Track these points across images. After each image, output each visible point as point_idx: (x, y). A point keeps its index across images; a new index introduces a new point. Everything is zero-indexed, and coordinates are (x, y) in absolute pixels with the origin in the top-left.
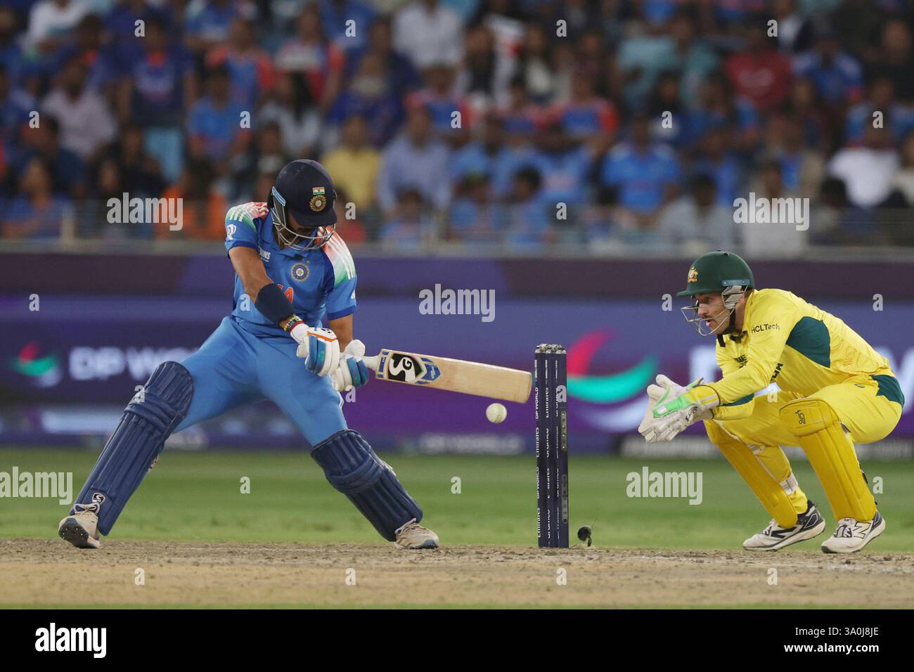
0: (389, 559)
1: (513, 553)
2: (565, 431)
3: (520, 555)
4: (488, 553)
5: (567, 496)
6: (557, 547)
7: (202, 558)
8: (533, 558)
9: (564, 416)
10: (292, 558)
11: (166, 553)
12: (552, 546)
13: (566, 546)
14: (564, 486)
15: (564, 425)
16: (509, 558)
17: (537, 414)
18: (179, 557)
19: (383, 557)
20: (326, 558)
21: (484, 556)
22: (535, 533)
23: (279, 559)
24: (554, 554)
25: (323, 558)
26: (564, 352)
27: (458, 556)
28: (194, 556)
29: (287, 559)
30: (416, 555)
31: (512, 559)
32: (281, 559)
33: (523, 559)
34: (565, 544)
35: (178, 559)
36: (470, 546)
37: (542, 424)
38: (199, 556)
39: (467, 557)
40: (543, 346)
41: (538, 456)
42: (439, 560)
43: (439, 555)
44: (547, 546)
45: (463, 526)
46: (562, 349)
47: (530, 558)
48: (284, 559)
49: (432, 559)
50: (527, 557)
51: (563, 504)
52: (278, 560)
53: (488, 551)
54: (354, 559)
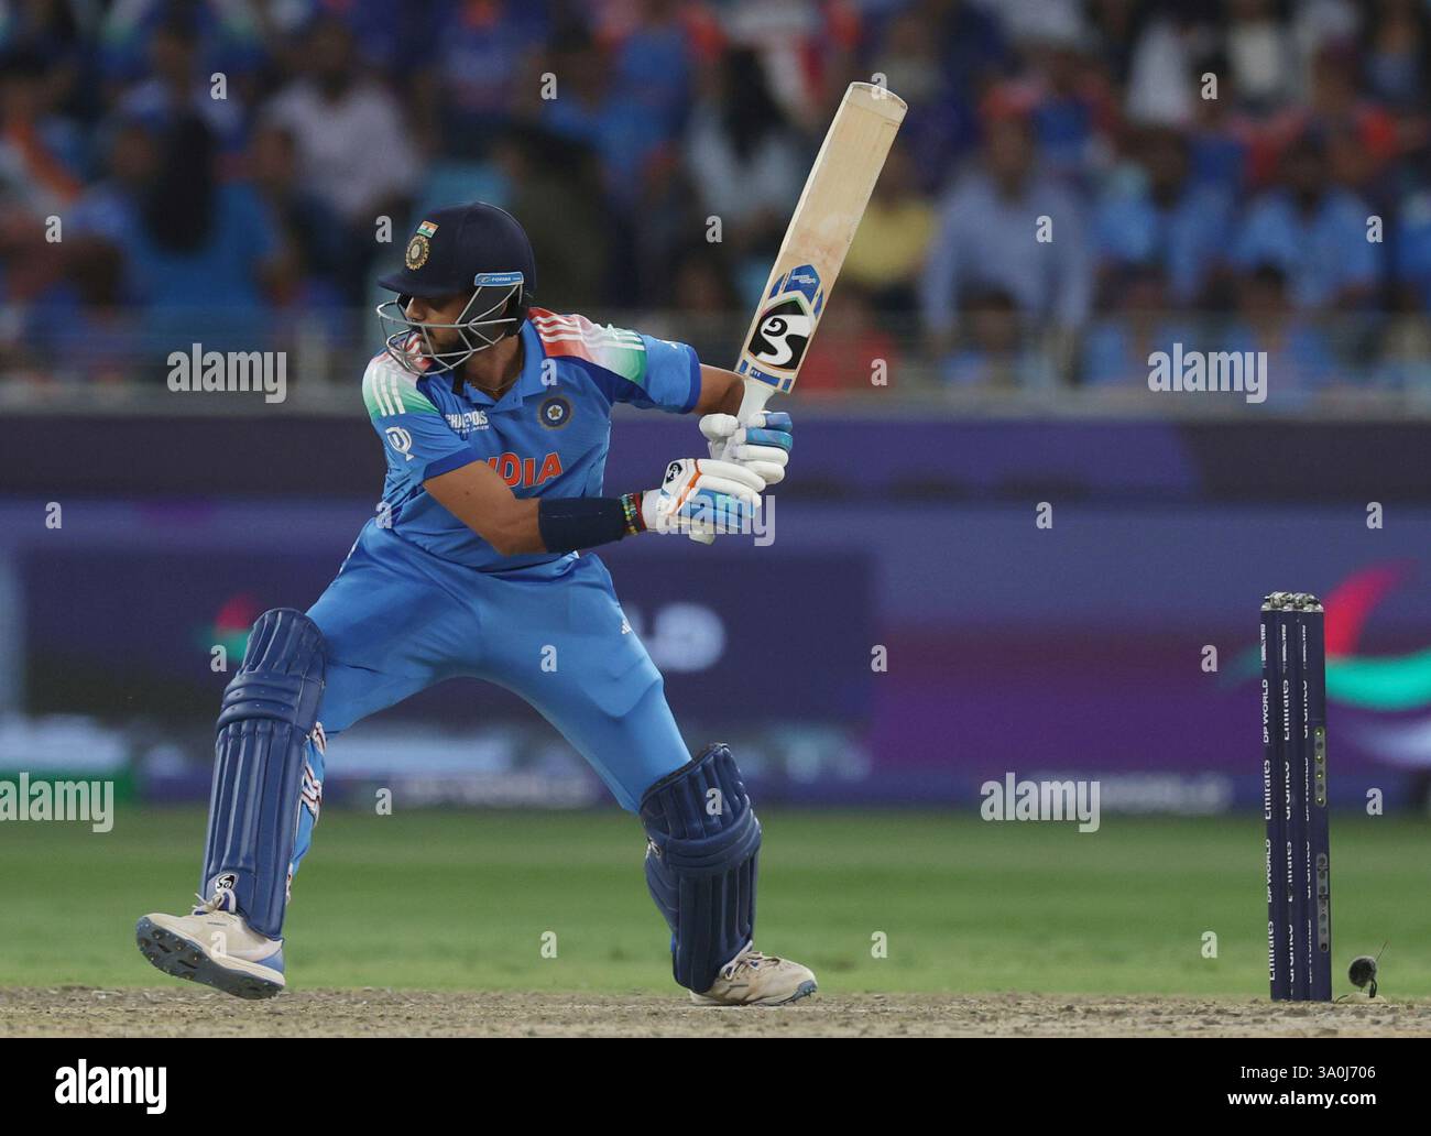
0: (973, 1025)
1: (1219, 1012)
2: (1322, 767)
3: (1236, 1015)
4: (1171, 1013)
5: (1328, 897)
6: (1307, 998)
7: (596, 1025)
8: (1262, 1022)
9: (1319, 736)
10: (778, 1025)
11: (526, 1015)
12: (1297, 999)
13: (1327, 997)
14: (1322, 876)
15: (1320, 755)
16: (1213, 1022)
17: (1266, 733)
18: (550, 1023)
19: (961, 1022)
20: (846, 1025)
21: (1163, 1018)
22: (1263, 970)
23: (751, 1026)
24: (1303, 1013)
25: (841, 1025)
26: (1320, 608)
27: (1110, 1018)
28: (582, 1022)
29: (768, 1026)
30: (1027, 1017)
31: (1218, 1023)
32: (755, 1026)
33: (1242, 1024)
34: (1325, 995)
35: (551, 1027)
36: (1134, 998)
37: (1277, 752)
38: (591, 1022)
39: (1128, 1020)
40: (1278, 595)
41: (1268, 818)
42: (1073, 1028)
43: (1073, 1016)
44: (1288, 997)
45: (1116, 958)
46: (1315, 603)
47: (1255, 1021)
48: (763, 1027)
49: (1058, 1025)
50: (1250, 1019)
51: (1320, 914)
52: (750, 1029)
53: (1171, 1008)
54: (902, 1026)
